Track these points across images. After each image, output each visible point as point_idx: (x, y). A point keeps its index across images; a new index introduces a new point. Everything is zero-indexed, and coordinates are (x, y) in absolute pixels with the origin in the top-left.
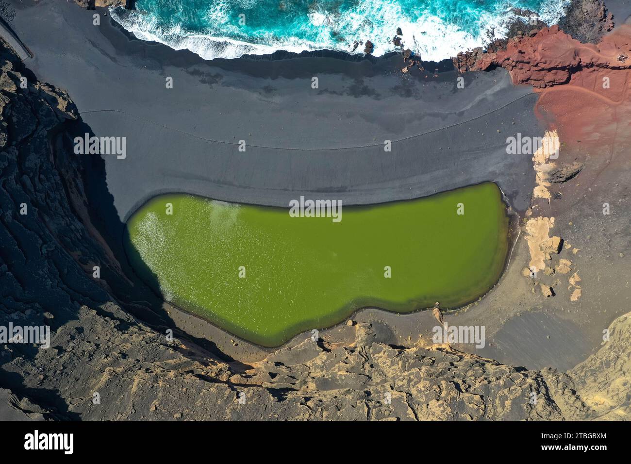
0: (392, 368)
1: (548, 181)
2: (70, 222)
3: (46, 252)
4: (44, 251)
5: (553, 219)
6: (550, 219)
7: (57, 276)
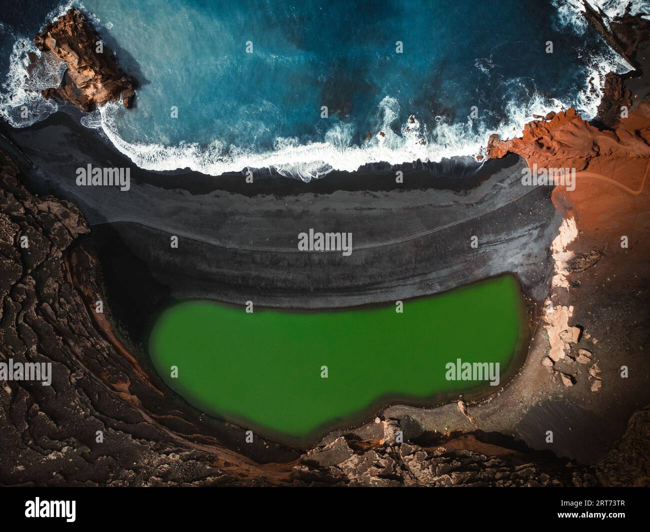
0: (423, 471)
1: (566, 270)
2: (95, 342)
3: (75, 381)
4: (73, 380)
5: (571, 308)
6: (568, 308)
7: (89, 404)
